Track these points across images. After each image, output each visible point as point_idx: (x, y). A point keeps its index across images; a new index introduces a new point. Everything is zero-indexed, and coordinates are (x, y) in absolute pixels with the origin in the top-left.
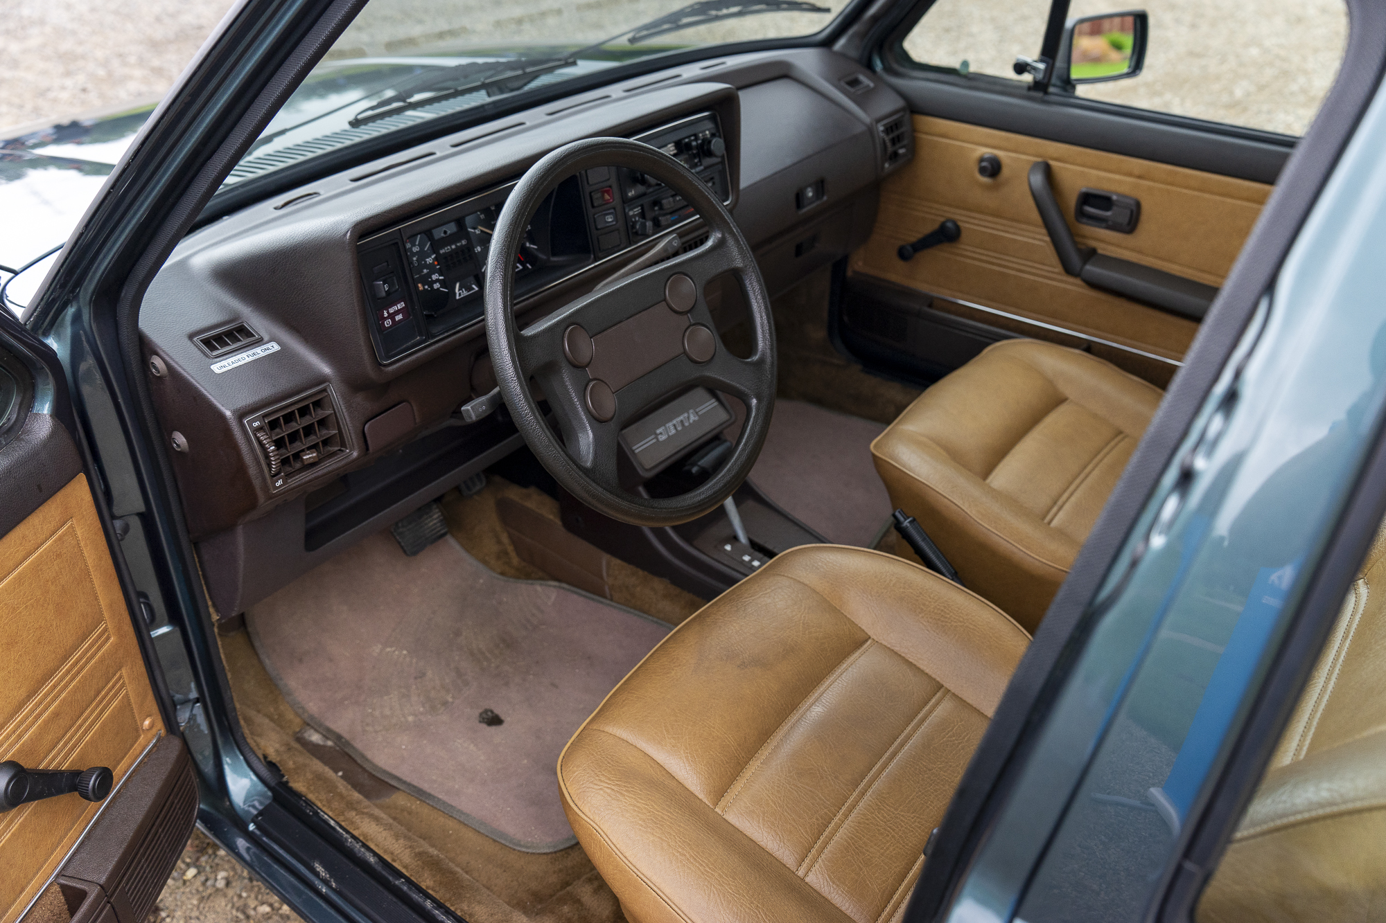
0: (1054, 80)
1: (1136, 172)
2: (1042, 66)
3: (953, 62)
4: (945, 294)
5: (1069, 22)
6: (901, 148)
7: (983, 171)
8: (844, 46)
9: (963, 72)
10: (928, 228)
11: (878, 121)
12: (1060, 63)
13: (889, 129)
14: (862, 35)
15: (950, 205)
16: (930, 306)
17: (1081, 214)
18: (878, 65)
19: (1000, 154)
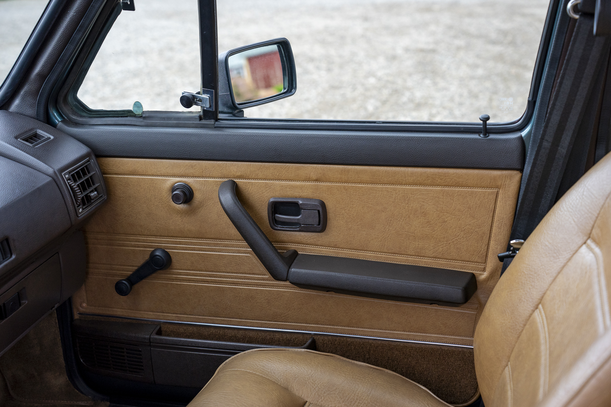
0: (221, 108)
1: (314, 176)
2: (206, 96)
3: (127, 105)
4: (172, 318)
5: (221, 54)
6: (92, 191)
7: (176, 198)
8: (18, 106)
9: (138, 112)
10: (141, 260)
11: (62, 170)
12: (222, 91)
13: (75, 177)
14: (35, 93)
15: (156, 236)
16: (159, 333)
17: (274, 222)
18: (57, 119)
19: (189, 181)
